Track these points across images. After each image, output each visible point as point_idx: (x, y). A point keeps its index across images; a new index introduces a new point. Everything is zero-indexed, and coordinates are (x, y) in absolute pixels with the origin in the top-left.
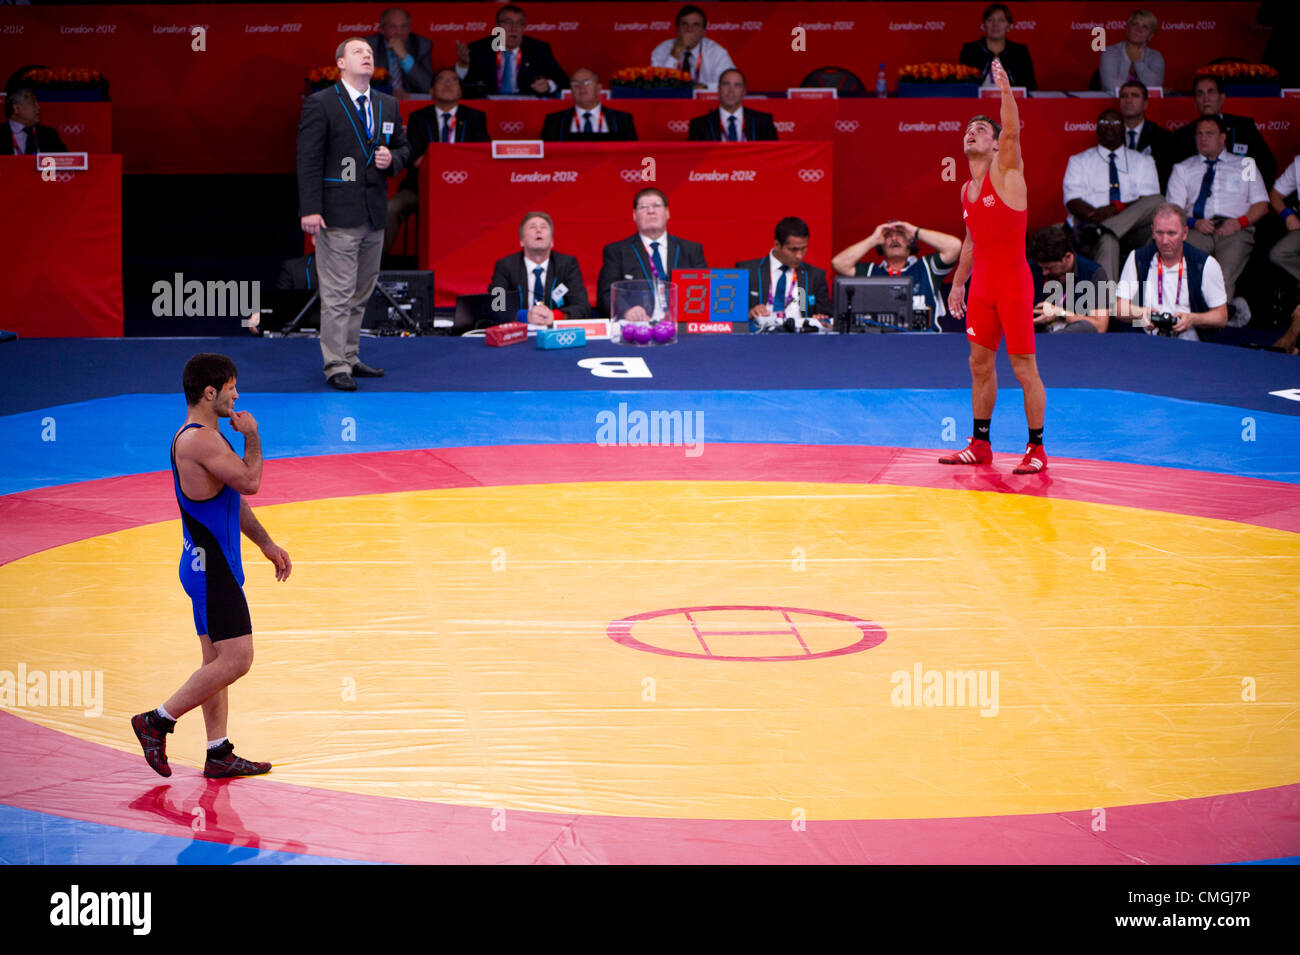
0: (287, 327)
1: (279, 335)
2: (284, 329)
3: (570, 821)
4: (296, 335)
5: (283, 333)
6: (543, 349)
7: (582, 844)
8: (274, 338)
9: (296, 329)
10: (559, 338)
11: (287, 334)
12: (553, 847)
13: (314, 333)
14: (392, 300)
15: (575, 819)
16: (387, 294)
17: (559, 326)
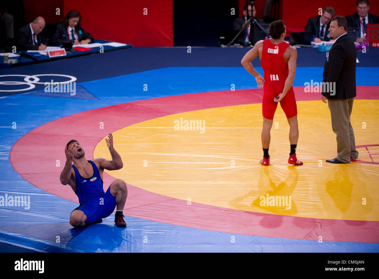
0: (229, 43)
1: (226, 46)
2: (229, 44)
3: (320, 221)
4: (232, 46)
5: (228, 45)
6: (320, 52)
7: (324, 229)
8: (225, 48)
9: (233, 44)
10: (326, 48)
11: (229, 46)
12: (313, 230)
13: (239, 46)
14: (267, 34)
15: (322, 221)
16: (265, 32)
17: (326, 44)
